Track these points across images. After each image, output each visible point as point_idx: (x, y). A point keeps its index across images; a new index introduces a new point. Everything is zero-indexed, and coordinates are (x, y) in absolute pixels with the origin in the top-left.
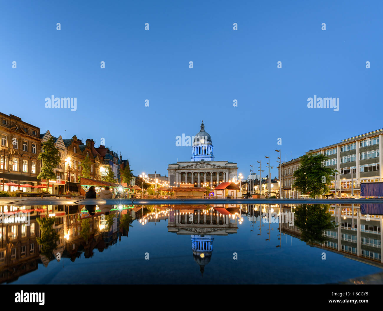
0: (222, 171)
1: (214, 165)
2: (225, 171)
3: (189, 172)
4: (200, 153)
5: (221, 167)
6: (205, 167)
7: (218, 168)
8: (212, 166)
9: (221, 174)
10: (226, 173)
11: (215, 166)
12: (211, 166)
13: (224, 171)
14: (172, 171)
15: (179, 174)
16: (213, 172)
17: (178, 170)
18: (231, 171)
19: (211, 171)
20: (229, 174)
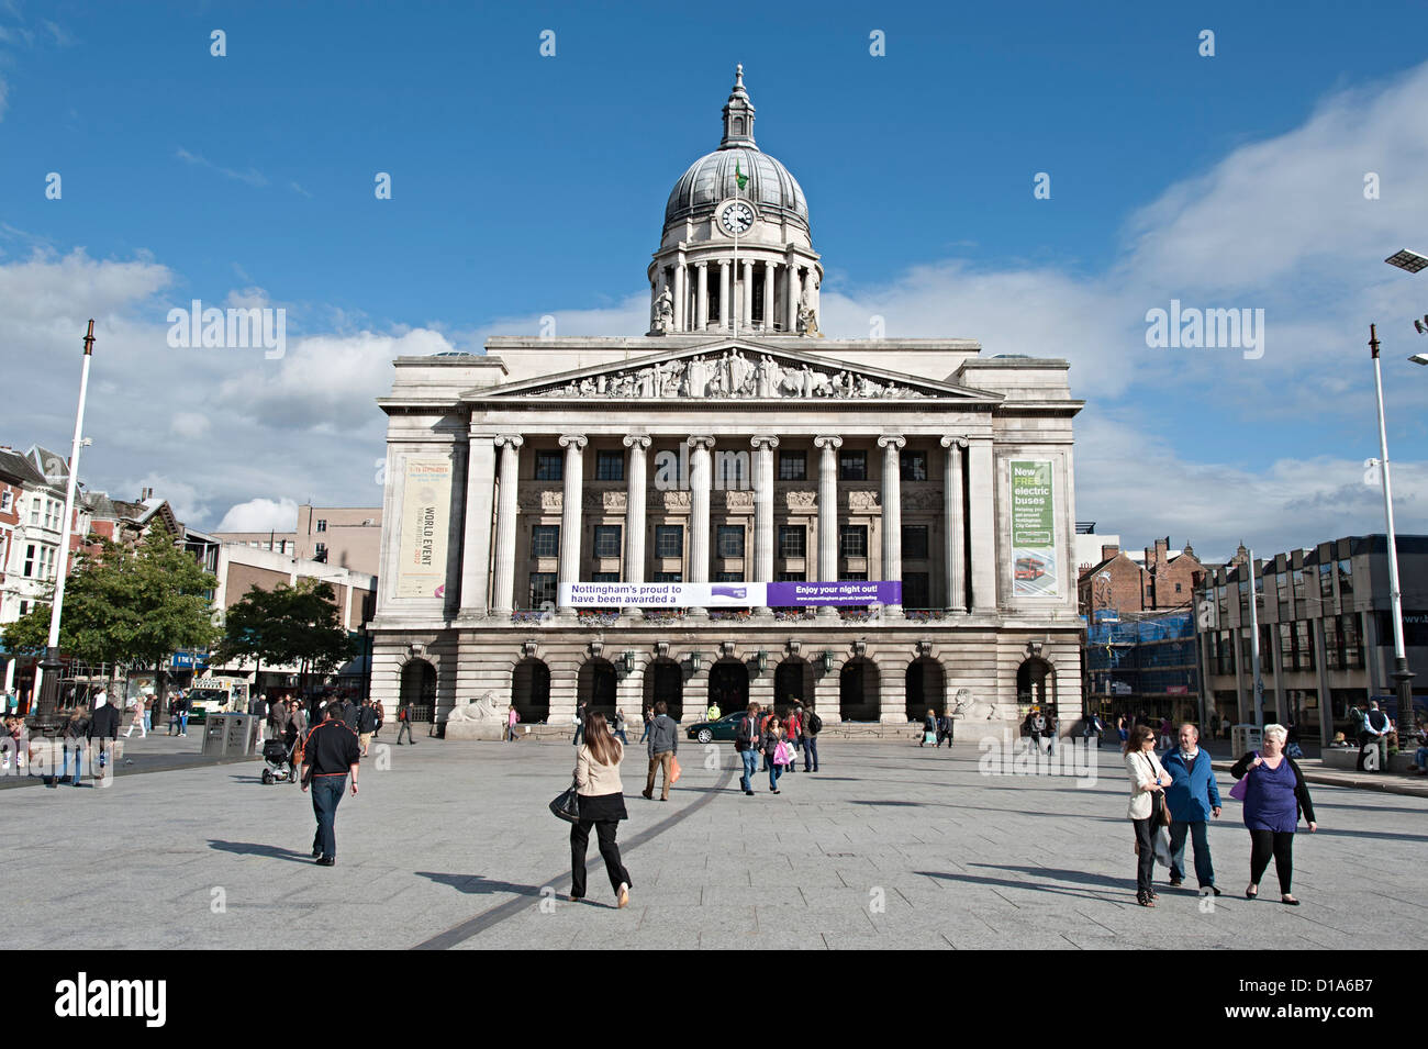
0: (926, 425)
1: (858, 376)
2: (958, 431)
3: (604, 430)
4: (714, 315)
5: (926, 391)
6: (770, 394)
7: (895, 396)
8: (837, 380)
9: (924, 457)
10: (965, 452)
11: (865, 382)
12: (821, 379)
13: (947, 427)
14: (435, 420)
15: (499, 450)
16: (838, 443)
17: (492, 415)
18: (1018, 437)
19: (827, 428)
20: (996, 465)
